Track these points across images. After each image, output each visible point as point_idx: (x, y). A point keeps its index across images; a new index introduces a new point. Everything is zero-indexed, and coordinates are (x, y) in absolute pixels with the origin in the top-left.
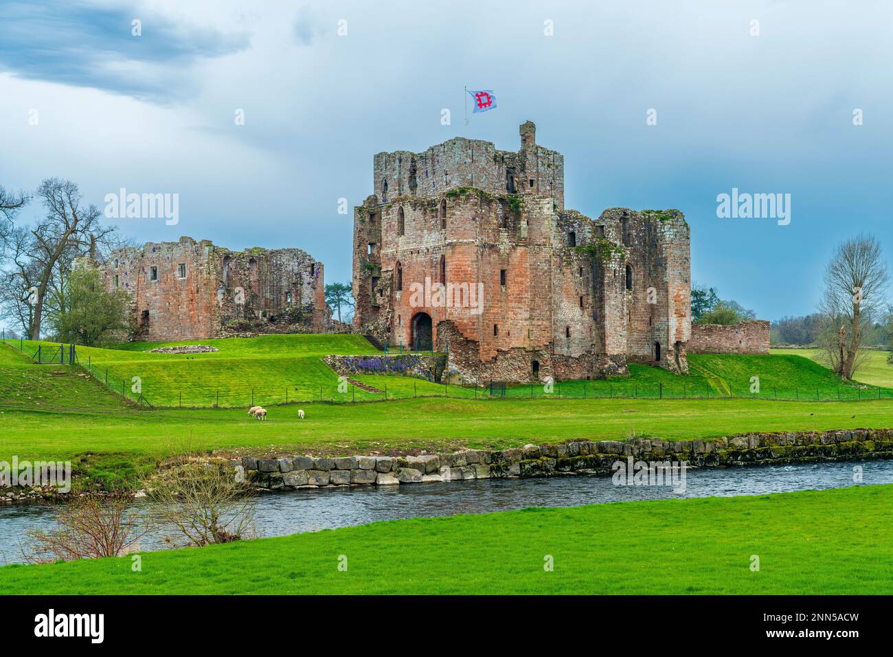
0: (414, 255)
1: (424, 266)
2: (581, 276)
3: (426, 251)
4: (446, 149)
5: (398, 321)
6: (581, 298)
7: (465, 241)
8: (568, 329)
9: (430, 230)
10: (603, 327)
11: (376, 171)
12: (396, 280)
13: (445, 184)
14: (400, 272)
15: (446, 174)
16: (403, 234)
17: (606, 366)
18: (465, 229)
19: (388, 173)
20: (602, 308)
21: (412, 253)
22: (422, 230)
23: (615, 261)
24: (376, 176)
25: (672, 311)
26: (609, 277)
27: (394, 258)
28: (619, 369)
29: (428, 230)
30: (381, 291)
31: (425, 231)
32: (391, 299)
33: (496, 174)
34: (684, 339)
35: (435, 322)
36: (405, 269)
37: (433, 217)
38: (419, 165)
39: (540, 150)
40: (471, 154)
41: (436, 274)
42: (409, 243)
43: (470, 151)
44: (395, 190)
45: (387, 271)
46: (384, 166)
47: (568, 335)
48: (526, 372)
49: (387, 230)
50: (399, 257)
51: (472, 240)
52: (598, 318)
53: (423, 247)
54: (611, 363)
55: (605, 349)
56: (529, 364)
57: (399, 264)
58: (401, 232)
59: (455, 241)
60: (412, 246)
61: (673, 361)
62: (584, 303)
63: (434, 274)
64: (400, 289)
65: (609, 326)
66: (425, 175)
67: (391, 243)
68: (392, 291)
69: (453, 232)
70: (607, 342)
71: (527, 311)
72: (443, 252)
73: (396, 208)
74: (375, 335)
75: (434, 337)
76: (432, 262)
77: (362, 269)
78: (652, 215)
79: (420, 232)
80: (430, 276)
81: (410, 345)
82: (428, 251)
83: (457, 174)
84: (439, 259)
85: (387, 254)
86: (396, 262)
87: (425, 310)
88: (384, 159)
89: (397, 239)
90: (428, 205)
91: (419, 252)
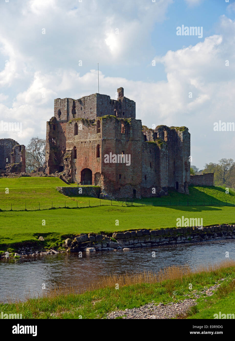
0: (83, 144)
1: (88, 149)
2: (151, 154)
3: (89, 142)
4: (91, 98)
5: (74, 172)
6: (151, 163)
7: (110, 138)
8: (145, 176)
9: (91, 133)
10: (159, 175)
11: (56, 106)
12: (73, 154)
13: (90, 113)
14: (75, 151)
15: (91, 109)
16: (77, 134)
17: (160, 192)
18: (110, 134)
19: (62, 107)
20: (159, 167)
21: (82, 143)
22: (87, 133)
23: (164, 148)
24: (55, 108)
25: (184, 169)
26: (162, 154)
27: (72, 144)
28: (166, 193)
29: (90, 133)
30: (66, 159)
31: (89, 134)
32: (72, 163)
33: (111, 109)
34: (188, 181)
35: (94, 173)
36: (78, 150)
37: (93, 128)
38: (77, 104)
39: (127, 100)
40: (101, 100)
41: (95, 152)
42: (81, 138)
43: (101, 99)
44: (65, 115)
45: (69, 151)
46: (59, 104)
47: (146, 179)
48: (131, 194)
49: (69, 133)
50: (75, 144)
51: (113, 138)
52: (157, 171)
53: (88, 140)
54: (162, 190)
55: (160, 185)
56: (132, 191)
57: (75, 147)
58: (76, 133)
59: (105, 138)
60: (83, 140)
61: (184, 190)
62: (152, 165)
63: (93, 152)
64: (76, 158)
65: (161, 175)
66: (80, 109)
67: (71, 138)
68: (72, 159)
69: (105, 134)
70: (161, 182)
71: (132, 168)
72: (98, 143)
73: (74, 123)
74: (64, 178)
75: (93, 179)
76: (92, 147)
77: (51, 149)
78: (175, 129)
79: (86, 134)
80: (91, 153)
81: (80, 183)
82: (90, 142)
83: (96, 109)
84: (96, 146)
85: (69, 143)
86: (73, 147)
87: (88, 168)
88: (59, 101)
89: (74, 137)
90: (91, 122)
91: (85, 142)
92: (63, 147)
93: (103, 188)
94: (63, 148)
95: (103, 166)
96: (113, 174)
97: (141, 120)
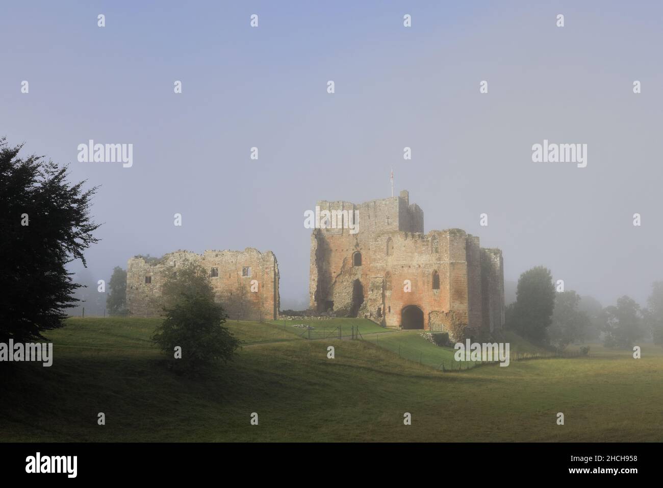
0: (406, 269)
1: (416, 276)
3: (418, 266)
4: (387, 203)
5: (388, 310)
7: (460, 262)
9: (421, 253)
12: (385, 284)
13: (386, 224)
15: (388, 218)
18: (459, 255)
21: (403, 267)
22: (412, 253)
27: (383, 269)
29: (419, 253)
31: (416, 254)
32: (384, 296)
35: (426, 312)
36: (393, 277)
37: (423, 245)
38: (362, 210)
41: (428, 281)
42: (399, 260)
43: (402, 205)
49: (375, 252)
50: (389, 269)
51: (464, 262)
53: (415, 263)
57: (388, 273)
58: (390, 253)
59: (454, 261)
60: (403, 263)
63: (426, 281)
64: (390, 289)
67: (380, 260)
68: (383, 291)
69: (453, 256)
72: (435, 267)
73: (384, 238)
74: (372, 319)
75: (426, 321)
76: (424, 273)
77: (319, 275)
78: (487, 251)
79: (410, 254)
80: (422, 283)
81: (400, 326)
82: (420, 266)
83: (398, 219)
84: (431, 272)
85: (376, 267)
86: (385, 272)
87: (416, 303)
88: (328, 205)
89: (386, 258)
90: (419, 238)
91: (410, 267)
92: (334, 272)
93: (451, 335)
94: (333, 274)
95: (453, 302)
96: (465, 314)
97: (478, 238)
